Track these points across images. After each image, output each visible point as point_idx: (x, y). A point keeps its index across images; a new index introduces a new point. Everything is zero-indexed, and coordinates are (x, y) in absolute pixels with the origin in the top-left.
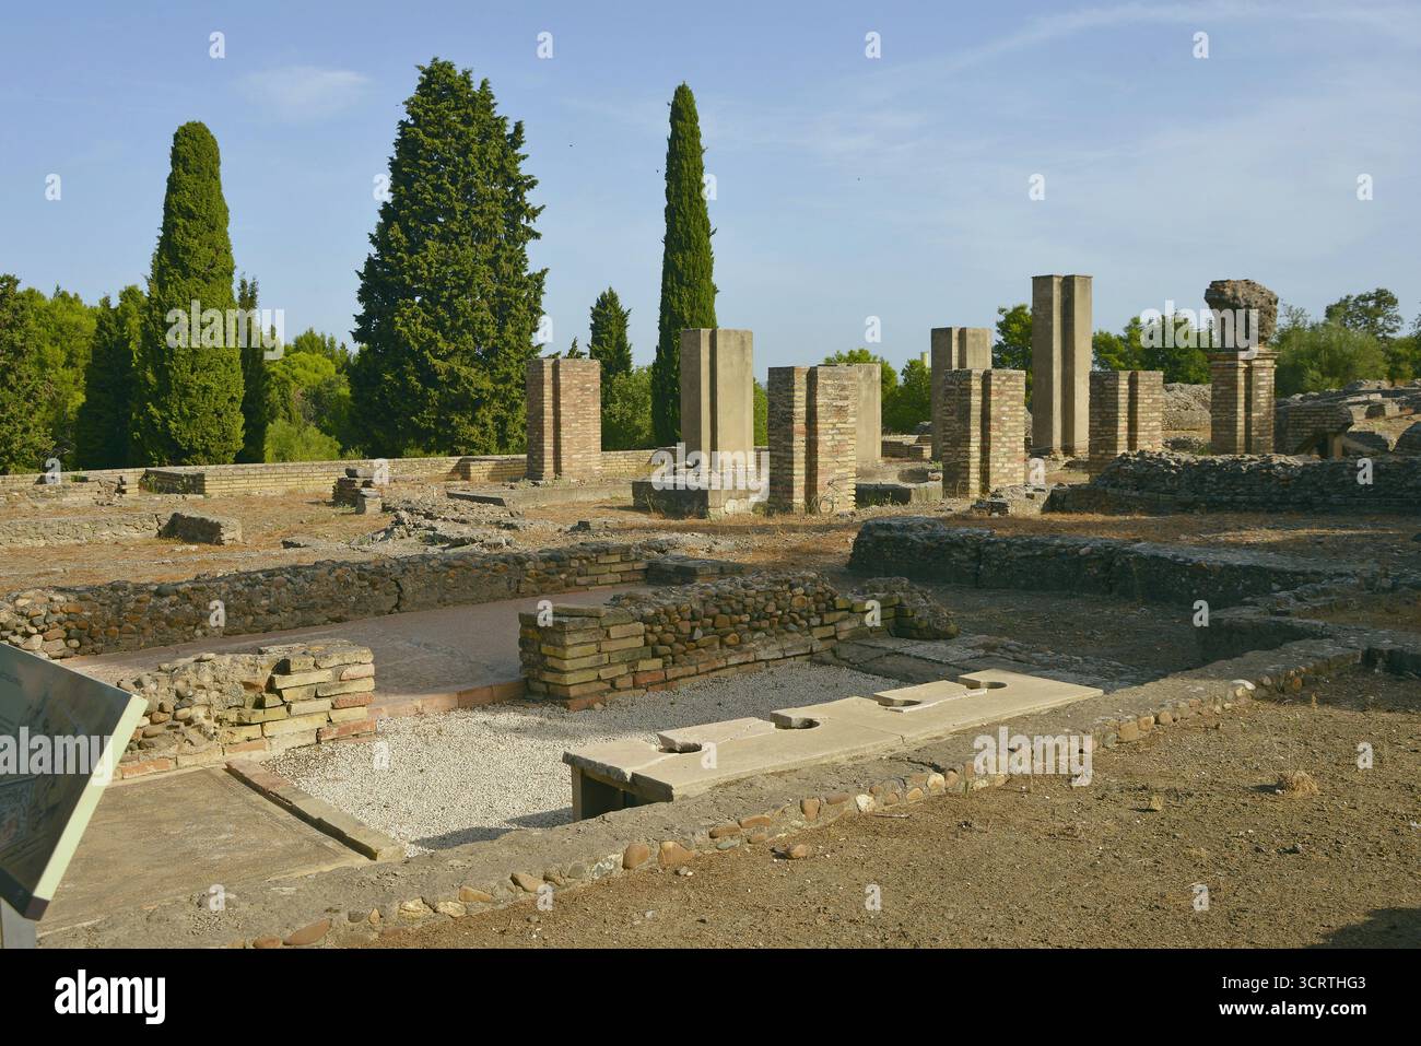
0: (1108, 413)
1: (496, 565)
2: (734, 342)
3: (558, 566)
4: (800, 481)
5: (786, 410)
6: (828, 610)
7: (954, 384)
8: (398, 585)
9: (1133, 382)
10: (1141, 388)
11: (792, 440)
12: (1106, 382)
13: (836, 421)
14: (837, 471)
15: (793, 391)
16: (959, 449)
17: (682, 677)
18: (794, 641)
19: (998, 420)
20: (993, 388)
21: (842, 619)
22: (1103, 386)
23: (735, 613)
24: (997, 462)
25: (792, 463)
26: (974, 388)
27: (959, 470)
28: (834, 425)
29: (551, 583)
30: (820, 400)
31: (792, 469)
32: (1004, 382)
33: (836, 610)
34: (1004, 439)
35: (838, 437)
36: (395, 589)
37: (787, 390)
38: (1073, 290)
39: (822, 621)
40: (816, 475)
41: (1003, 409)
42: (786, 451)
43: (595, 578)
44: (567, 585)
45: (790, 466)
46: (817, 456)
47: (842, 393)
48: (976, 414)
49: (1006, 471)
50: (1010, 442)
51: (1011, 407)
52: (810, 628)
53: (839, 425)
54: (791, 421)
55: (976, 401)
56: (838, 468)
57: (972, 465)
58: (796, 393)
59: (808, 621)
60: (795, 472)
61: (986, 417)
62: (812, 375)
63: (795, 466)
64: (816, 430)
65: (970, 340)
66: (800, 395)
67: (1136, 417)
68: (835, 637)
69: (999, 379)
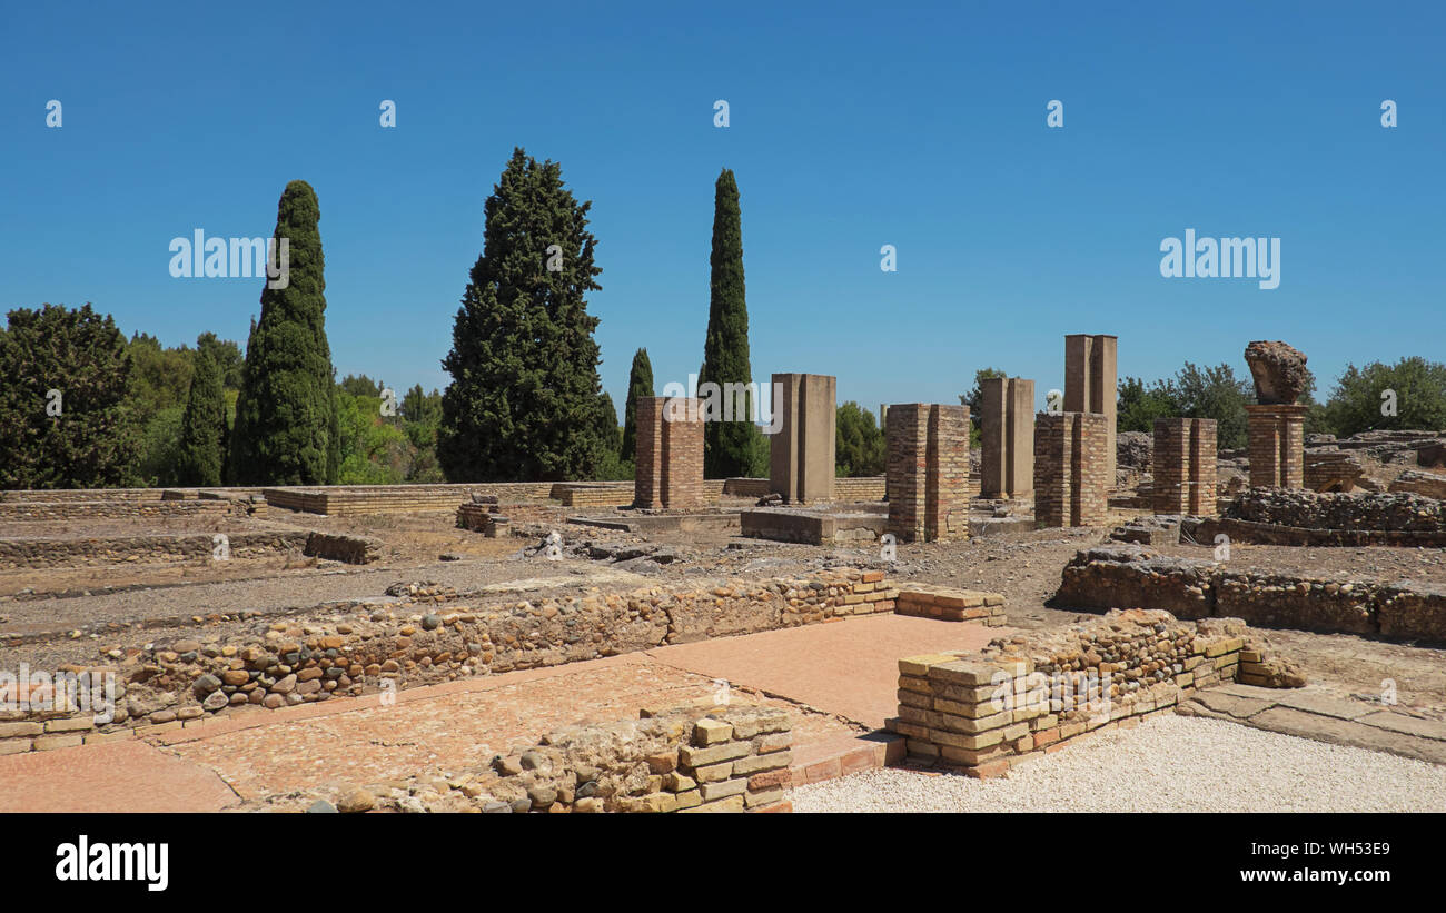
0: (1173, 457)
1: (761, 593)
2: (822, 385)
3: (819, 595)
4: (921, 510)
5: (910, 444)
6: (1188, 657)
7: (1046, 426)
8: (668, 615)
9: (1194, 430)
10: (1202, 434)
11: (915, 472)
12: (1170, 429)
13: (953, 454)
14: (955, 502)
15: (917, 426)
16: (1052, 485)
17: (1074, 735)
18: (1164, 690)
19: (1088, 459)
20: (1083, 429)
21: (1200, 664)
22: (1166, 430)
23: (1114, 661)
24: (1087, 497)
25: (915, 494)
26: (1066, 429)
27: (1052, 504)
28: (952, 458)
29: (813, 612)
30: (941, 436)
31: (915, 499)
32: (1092, 424)
33: (1194, 655)
34: (1092, 477)
35: (956, 470)
36: (666, 619)
37: (911, 426)
38: (1102, 348)
39: (1184, 668)
40: (936, 505)
41: (1091, 449)
42: (909, 482)
43: (851, 607)
44: (827, 616)
45: (912, 496)
46: (937, 487)
47: (959, 430)
48: (1068, 454)
49: (1094, 506)
50: (1097, 479)
51: (1097, 447)
52: (1174, 676)
53: (956, 459)
54: (913, 454)
55: (1068, 440)
56: (956, 499)
57: (1065, 500)
58: (920, 428)
59: (1173, 669)
60: (918, 502)
61: (1076, 456)
62: (934, 410)
63: (918, 496)
64: (937, 462)
65: (1017, 389)
66: (923, 429)
67: (1198, 460)
68: (1193, 685)
69: (1088, 422)
